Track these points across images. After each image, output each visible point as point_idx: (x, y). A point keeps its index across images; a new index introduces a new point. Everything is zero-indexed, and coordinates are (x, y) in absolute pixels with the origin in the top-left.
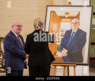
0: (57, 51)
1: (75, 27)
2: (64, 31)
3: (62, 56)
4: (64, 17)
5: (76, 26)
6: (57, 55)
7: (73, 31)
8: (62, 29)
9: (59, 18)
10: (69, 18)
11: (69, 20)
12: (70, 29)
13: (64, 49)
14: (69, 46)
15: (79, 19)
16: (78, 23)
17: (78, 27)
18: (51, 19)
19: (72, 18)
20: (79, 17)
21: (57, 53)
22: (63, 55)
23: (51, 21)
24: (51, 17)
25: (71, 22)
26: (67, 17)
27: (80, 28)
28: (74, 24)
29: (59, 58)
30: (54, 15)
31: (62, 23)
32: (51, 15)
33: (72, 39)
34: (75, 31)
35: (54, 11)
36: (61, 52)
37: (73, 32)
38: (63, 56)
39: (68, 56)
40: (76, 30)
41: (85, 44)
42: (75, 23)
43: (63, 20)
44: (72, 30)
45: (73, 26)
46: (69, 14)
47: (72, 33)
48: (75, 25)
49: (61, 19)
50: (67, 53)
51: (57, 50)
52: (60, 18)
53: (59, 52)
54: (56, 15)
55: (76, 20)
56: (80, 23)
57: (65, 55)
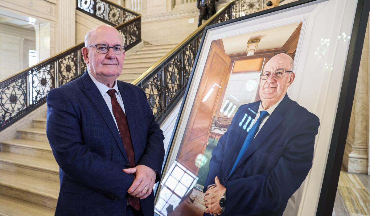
1: (271, 91)
4: (243, 56)
6: (192, 201)
7: (261, 109)
9: (228, 60)
10: (258, 54)
13: (216, 180)
15: (293, 56)
19: (268, 54)
20: (296, 47)
22: (210, 206)
23: (205, 73)
24: (210, 59)
25: (260, 70)
26: (252, 54)
30: (218, 51)
32: (210, 54)
34: (270, 111)
35: (219, 40)
36: (207, 192)
37: (261, 112)
40: (274, 103)
43: (239, 64)
44: (259, 102)
45: (267, 86)
46: (259, 40)
47: (258, 116)
49: (232, 62)
50: (222, 202)
52: (230, 60)
53: (200, 190)
54: (223, 51)
55: (280, 62)
56: (294, 72)
57: (214, 210)
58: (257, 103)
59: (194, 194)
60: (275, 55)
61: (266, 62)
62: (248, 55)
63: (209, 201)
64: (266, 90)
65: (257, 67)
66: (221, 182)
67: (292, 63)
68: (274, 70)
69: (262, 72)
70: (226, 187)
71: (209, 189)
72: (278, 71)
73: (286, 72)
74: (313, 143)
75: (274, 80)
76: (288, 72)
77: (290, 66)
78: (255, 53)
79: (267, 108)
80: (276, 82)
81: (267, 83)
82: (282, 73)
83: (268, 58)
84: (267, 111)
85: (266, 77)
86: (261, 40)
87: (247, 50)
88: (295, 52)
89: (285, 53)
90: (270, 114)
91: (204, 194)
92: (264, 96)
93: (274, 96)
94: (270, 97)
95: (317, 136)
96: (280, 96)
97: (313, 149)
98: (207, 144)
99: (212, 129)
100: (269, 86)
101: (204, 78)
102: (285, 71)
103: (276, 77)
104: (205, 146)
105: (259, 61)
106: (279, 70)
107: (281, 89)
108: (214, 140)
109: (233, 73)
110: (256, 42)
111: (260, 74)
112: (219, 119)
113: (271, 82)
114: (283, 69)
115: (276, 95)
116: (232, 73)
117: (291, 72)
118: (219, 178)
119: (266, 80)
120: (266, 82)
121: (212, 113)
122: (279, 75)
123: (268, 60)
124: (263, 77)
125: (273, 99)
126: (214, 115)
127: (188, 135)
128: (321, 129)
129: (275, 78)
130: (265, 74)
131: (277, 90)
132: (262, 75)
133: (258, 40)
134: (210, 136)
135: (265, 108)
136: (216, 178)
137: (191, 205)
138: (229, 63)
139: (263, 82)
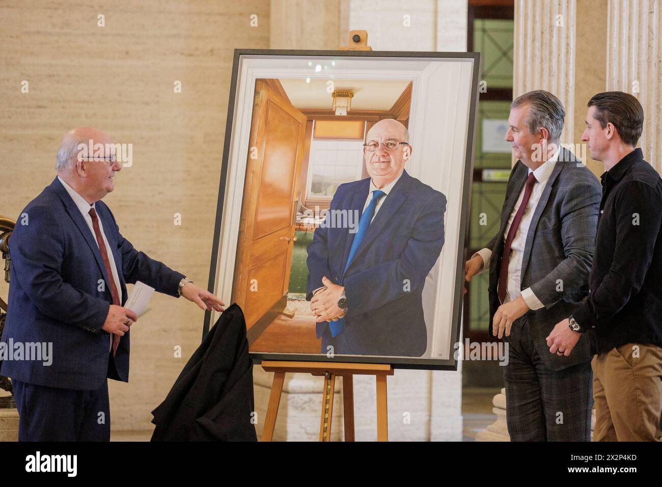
0: (290, 295)
1: (383, 166)
2: (329, 184)
3: (315, 319)
4: (328, 115)
5: (389, 162)
6: (291, 317)
7: (372, 188)
8: (315, 176)
9: (302, 118)
10: (354, 115)
11: (354, 127)
12: (359, 178)
13: (325, 281)
14: (354, 264)
15: (406, 123)
16: (398, 145)
17: (400, 163)
18: (259, 123)
19: (370, 117)
20: (408, 113)
21: (289, 303)
22: (323, 314)
23: (256, 134)
24: (260, 111)
25: (362, 138)
26: (344, 114)
27: (413, 174)
28: (378, 152)
29: (299, 328)
30: (276, 100)
31: (317, 147)
32: (258, 101)
33: (368, 227)
34: (387, 190)
35: (272, 81)
36: (313, 299)
37: (374, 192)
38: (320, 319)
39: (346, 321)
40: (390, 181)
42: (388, 147)
43: (321, 126)
44: (369, 179)
45: (375, 159)
46: (352, 95)
47: (370, 197)
48: (386, 155)
49: (310, 121)
50: (342, 303)
51: (292, 290)
52: (305, 117)
53: (299, 299)
54: (286, 100)
55: (390, 130)
56: (410, 144)
57: (332, 315)
58: (367, 181)
59: (290, 307)
60: (380, 119)
62: (337, 114)
63: (321, 307)
64: (377, 165)
65: (357, 133)
66: (334, 282)
67: (406, 133)
68: (383, 140)
69: (365, 141)
70: (343, 285)
71: (317, 293)
72: (389, 142)
73: (400, 143)
74: (442, 220)
75: (385, 152)
76: (402, 143)
77: (403, 136)
78: (348, 113)
79: (380, 188)
80: (388, 155)
81: (375, 156)
82: (395, 145)
83: (371, 122)
84: (382, 190)
85: (372, 148)
86: (355, 96)
87: (334, 106)
88: (408, 120)
89: (395, 119)
90: (387, 194)
91: (310, 302)
92: (375, 173)
93: (389, 173)
94: (382, 174)
95: (445, 214)
96: (397, 173)
97: (443, 226)
98: (295, 239)
99: (298, 218)
100: (379, 160)
101: (255, 141)
102: (398, 143)
103: (387, 148)
104: (292, 243)
105: (356, 125)
106: (389, 140)
107: (396, 163)
108: (306, 233)
109: (316, 138)
110: (347, 96)
111: (364, 143)
112: (307, 204)
113: (381, 156)
114: (396, 140)
115: (391, 171)
116: (314, 137)
117: (407, 144)
118: (328, 278)
119: (374, 152)
120: (374, 154)
121: (290, 196)
122: (391, 147)
123: (372, 126)
124: (368, 148)
125: (387, 177)
126: (295, 199)
127: (249, 233)
128: (448, 206)
129: (385, 150)
130: (370, 145)
131: (391, 165)
132: (365, 145)
133: (350, 94)
134: (296, 229)
135: (378, 187)
136: (324, 278)
137: (290, 322)
138: (305, 122)
139: (369, 155)
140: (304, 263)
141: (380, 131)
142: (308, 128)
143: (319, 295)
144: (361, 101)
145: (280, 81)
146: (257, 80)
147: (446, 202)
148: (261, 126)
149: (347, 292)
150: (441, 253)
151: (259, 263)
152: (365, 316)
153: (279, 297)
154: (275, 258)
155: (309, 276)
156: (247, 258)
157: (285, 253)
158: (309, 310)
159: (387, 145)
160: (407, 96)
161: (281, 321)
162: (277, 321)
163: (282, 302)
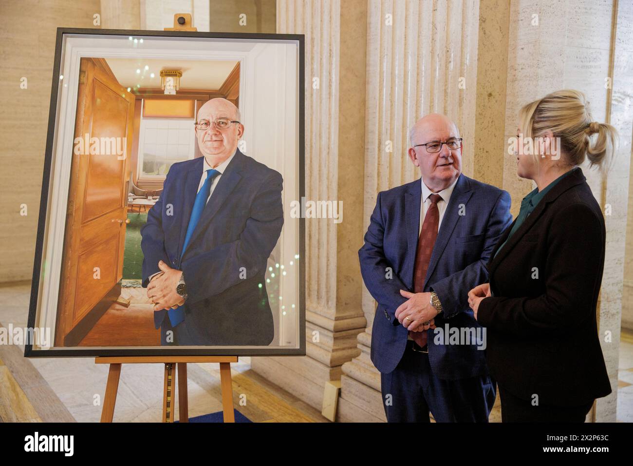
0: (125, 282)
1: (216, 144)
2: (161, 164)
3: (153, 308)
4: (157, 94)
5: (222, 141)
6: (126, 306)
7: (206, 167)
8: (145, 155)
10: (182, 94)
11: (184, 106)
12: (192, 157)
13: (162, 266)
14: (191, 247)
15: (236, 102)
16: (230, 124)
17: (233, 142)
18: (86, 101)
19: (200, 96)
20: (238, 92)
21: (123, 291)
22: (161, 301)
23: (82, 113)
24: (87, 90)
25: (193, 117)
26: (174, 93)
28: (210, 131)
29: (136, 318)
30: (103, 79)
31: (144, 124)
32: (84, 80)
33: (204, 207)
34: (221, 169)
35: (98, 60)
36: (149, 286)
37: (208, 171)
38: (157, 308)
39: (186, 309)
40: (224, 159)
41: (279, 235)
42: (220, 125)
43: (150, 105)
44: (202, 158)
45: (207, 138)
46: (180, 75)
47: (205, 176)
48: (218, 133)
49: (138, 100)
50: (180, 289)
51: (126, 276)
52: (133, 96)
53: (135, 286)
54: (114, 79)
55: (221, 110)
56: (242, 123)
57: (171, 303)
58: (200, 160)
59: (125, 295)
60: (210, 98)
61: (199, 107)
62: (166, 93)
63: (159, 294)
64: (209, 144)
65: (187, 112)
66: (171, 266)
67: (237, 112)
68: (214, 119)
69: (196, 120)
70: (181, 270)
71: (153, 280)
72: (220, 120)
73: (231, 122)
74: (280, 199)
75: (218, 131)
76: (234, 122)
77: (235, 115)
78: (177, 92)
79: (215, 167)
80: (220, 133)
81: (207, 135)
82: (226, 124)
83: (201, 102)
84: (217, 169)
85: (204, 126)
86: (183, 75)
87: (163, 86)
88: (238, 98)
89: (225, 98)
90: (222, 173)
91: (146, 289)
92: (208, 152)
93: (222, 152)
94: (216, 153)
95: (282, 192)
96: (230, 152)
97: (281, 205)
98: (127, 221)
99: (130, 199)
100: (211, 138)
101: (82, 120)
102: (229, 122)
103: (218, 127)
104: (124, 226)
105: (186, 104)
106: (220, 118)
107: (229, 142)
108: (139, 215)
109: (145, 117)
110: (176, 75)
111: (195, 122)
112: (139, 184)
113: (213, 134)
114: (227, 119)
115: (225, 150)
116: (143, 116)
117: (238, 122)
118: (164, 262)
119: (205, 131)
120: (206, 133)
121: (120, 176)
122: (222, 125)
123: (202, 105)
124: (199, 126)
125: (221, 155)
126: (126, 179)
127: (78, 216)
129: (217, 129)
130: (201, 123)
131: (224, 144)
132: (196, 124)
133: (178, 74)
134: (128, 211)
135: (212, 166)
136: (160, 263)
137: (126, 311)
138: (133, 101)
139: (201, 133)
140: (138, 246)
141: (210, 110)
142: (137, 107)
143: (156, 281)
144: (190, 80)
145: (107, 61)
146: (82, 59)
147: (282, 180)
148: (87, 105)
149: (185, 277)
150: (282, 233)
151: (89, 247)
152: (207, 302)
153: (112, 285)
154: (107, 242)
155: (144, 261)
156: (76, 243)
157: (117, 236)
158: (146, 298)
159: (219, 124)
160: (235, 75)
161: (115, 311)
162: (111, 311)
163: (116, 290)
